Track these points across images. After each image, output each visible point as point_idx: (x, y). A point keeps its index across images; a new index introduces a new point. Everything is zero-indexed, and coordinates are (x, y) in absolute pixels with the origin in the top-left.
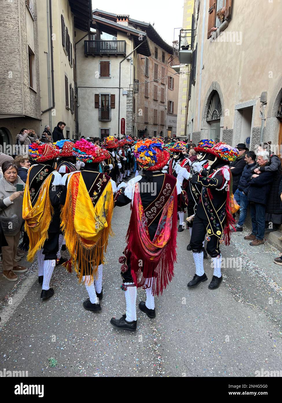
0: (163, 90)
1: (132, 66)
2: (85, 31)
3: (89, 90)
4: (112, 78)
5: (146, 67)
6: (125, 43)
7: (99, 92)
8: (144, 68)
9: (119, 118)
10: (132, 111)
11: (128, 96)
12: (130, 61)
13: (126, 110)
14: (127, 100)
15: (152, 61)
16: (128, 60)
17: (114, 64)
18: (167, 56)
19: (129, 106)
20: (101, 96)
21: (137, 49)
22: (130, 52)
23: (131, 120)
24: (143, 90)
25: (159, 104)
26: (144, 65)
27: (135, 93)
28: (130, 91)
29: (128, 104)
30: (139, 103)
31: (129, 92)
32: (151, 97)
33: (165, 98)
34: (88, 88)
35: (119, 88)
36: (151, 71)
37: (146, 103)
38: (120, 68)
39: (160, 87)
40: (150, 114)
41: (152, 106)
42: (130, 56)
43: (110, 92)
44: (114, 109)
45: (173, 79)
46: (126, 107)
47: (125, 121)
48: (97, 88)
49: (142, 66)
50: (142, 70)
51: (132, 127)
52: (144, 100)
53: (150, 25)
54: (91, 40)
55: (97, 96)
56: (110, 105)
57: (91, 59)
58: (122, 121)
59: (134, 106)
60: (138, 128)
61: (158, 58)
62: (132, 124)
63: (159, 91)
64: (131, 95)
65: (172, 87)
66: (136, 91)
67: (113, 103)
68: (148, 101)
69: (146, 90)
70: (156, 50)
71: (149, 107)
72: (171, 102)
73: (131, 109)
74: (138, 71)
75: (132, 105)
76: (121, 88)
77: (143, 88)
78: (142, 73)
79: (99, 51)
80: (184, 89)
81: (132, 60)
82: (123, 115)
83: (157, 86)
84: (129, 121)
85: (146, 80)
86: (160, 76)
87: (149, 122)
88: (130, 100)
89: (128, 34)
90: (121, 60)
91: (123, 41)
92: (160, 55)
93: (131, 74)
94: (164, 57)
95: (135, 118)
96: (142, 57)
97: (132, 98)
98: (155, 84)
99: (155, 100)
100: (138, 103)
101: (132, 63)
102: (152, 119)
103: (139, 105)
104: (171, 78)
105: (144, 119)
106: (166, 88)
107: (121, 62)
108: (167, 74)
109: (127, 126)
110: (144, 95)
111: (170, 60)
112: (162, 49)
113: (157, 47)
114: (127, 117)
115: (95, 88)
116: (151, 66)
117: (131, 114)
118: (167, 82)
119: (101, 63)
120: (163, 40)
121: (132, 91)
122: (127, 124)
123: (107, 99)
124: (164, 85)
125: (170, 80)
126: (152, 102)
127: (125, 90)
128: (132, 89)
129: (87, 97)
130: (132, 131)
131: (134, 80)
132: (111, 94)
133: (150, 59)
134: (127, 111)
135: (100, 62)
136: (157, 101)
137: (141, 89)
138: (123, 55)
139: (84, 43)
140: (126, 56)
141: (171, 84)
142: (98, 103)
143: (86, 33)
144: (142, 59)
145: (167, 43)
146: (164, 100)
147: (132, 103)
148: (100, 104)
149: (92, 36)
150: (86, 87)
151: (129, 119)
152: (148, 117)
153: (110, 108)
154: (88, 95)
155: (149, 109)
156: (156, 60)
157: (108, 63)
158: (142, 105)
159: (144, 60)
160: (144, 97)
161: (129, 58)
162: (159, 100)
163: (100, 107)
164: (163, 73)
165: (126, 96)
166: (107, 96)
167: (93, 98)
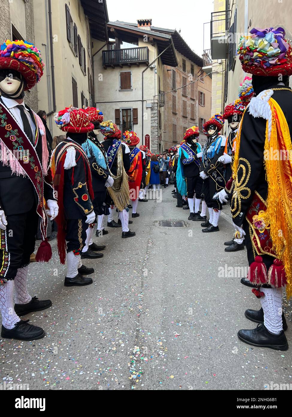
0: (193, 106)
1: (156, 75)
2: (103, 40)
3: (108, 105)
4: (134, 90)
5: (173, 80)
6: (148, 50)
7: (120, 106)
8: (171, 82)
9: (143, 135)
10: (157, 125)
11: (152, 109)
12: (154, 69)
13: (150, 125)
14: (152, 114)
15: (180, 74)
16: (152, 68)
17: (136, 74)
18: (196, 69)
19: (153, 120)
20: (122, 111)
21: (161, 56)
22: (154, 60)
23: (157, 137)
24: (170, 105)
25: (189, 121)
26: (171, 78)
27: (160, 106)
28: (154, 103)
29: (153, 119)
30: (166, 119)
31: (153, 105)
32: (180, 113)
33: (195, 115)
34: (108, 103)
35: (142, 101)
36: (179, 85)
37: (174, 119)
38: (143, 78)
39: (189, 102)
40: (179, 132)
41: (181, 123)
42: (154, 63)
43: (132, 106)
44: (137, 125)
45: (204, 94)
46: (150, 122)
47: (149, 138)
48: (118, 103)
49: (169, 79)
50: (168, 83)
51: (158, 145)
52: (172, 116)
53: (176, 32)
54: (110, 49)
55: (117, 111)
56: (132, 120)
57: (110, 71)
58: (146, 138)
59: (159, 121)
60: (165, 147)
61: (186, 71)
62: (157, 141)
63: (188, 106)
64: (156, 108)
65: (203, 103)
66: (161, 104)
67: (136, 118)
68: (176, 118)
69: (174, 105)
70: (184, 62)
71: (178, 125)
72: (202, 119)
73: (156, 124)
74: (164, 84)
75: (157, 119)
76: (144, 101)
77: (171, 103)
78: (168, 87)
79: (119, 61)
80: (218, 92)
81: (156, 68)
82: (148, 131)
83: (186, 102)
84: (154, 137)
85: (173, 94)
86: (189, 90)
87: (178, 141)
88: (155, 114)
89: (151, 38)
90: (144, 69)
91: (145, 48)
92: (188, 68)
93: (156, 84)
94: (193, 70)
95: (161, 135)
96: (168, 69)
97: (156, 111)
98: (184, 99)
99: (185, 117)
100: (164, 119)
101: (156, 71)
102: (182, 137)
103: (166, 121)
104: (201, 93)
105: (172, 137)
106: (196, 104)
107: (144, 72)
108: (197, 88)
109: (152, 143)
110: (172, 111)
111: (200, 73)
112: (190, 61)
113: (185, 58)
114: (152, 132)
115: (115, 103)
116: (178, 79)
117: (156, 129)
118: (197, 97)
119: (122, 75)
120: (192, 50)
121: (157, 103)
122: (152, 141)
123: (129, 114)
124: (193, 100)
125: (201, 95)
126: (181, 119)
127: (149, 103)
128: (156, 101)
129: (107, 113)
130: (158, 149)
131: (160, 92)
132: (133, 108)
133: (177, 72)
134: (152, 127)
135: (121, 73)
136: (186, 117)
137: (168, 103)
138: (145, 64)
139: (102, 53)
140: (150, 64)
141: (201, 99)
142: (118, 119)
143: (104, 43)
144: (168, 71)
145: (196, 53)
146: (195, 117)
147: (157, 116)
148: (121, 120)
149: (111, 46)
150: (105, 102)
151: (154, 135)
152: (177, 136)
153: (132, 123)
154: (108, 111)
155: (177, 127)
156: (185, 73)
157: (129, 74)
158: (170, 122)
159: (171, 72)
160: (172, 113)
161: (153, 66)
162: (189, 117)
163: (121, 123)
164: (193, 87)
165: (150, 109)
166: (129, 111)
167: (113, 114)
